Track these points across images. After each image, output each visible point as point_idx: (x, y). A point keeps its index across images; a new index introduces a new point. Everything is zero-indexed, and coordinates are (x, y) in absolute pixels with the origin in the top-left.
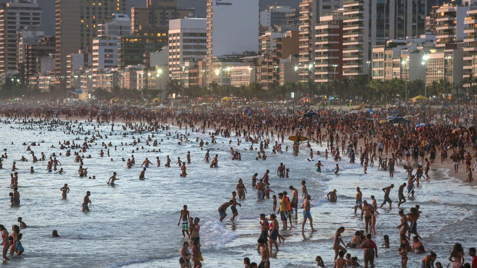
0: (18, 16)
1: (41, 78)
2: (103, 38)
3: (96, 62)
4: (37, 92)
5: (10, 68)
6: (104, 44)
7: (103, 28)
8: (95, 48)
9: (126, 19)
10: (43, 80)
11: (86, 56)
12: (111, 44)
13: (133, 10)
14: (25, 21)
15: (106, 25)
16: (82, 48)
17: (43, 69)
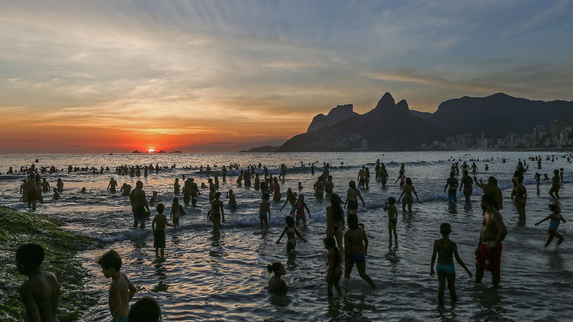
0: (539, 129)
1: (546, 143)
2: (563, 133)
3: (561, 139)
4: (545, 146)
5: (537, 141)
6: (564, 135)
7: (563, 131)
8: (561, 136)
9: (569, 128)
10: (547, 144)
11: (558, 138)
12: (565, 135)
13: (571, 127)
14: (541, 130)
15: (564, 130)
16: (557, 136)
17: (546, 141)
